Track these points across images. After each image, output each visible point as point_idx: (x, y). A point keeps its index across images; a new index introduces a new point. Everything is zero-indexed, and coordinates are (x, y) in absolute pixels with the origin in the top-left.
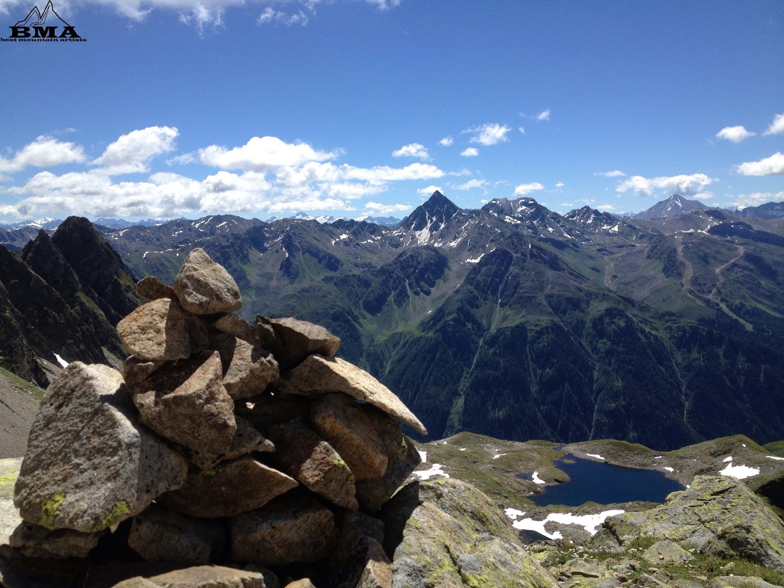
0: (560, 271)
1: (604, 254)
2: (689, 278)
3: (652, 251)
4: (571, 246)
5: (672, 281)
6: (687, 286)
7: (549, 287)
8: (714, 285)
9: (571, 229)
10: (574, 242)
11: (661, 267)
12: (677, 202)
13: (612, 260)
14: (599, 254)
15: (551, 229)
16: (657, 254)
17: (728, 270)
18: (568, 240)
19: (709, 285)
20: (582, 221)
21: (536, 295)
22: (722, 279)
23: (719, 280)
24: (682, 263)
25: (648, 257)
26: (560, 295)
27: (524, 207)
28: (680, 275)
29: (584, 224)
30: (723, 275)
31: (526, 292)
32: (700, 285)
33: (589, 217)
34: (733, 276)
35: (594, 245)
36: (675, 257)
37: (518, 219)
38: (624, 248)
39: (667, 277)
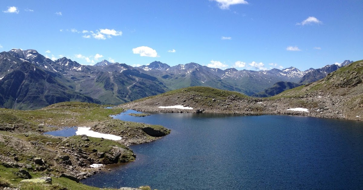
0: (53, 83)
1: (75, 80)
2: (116, 90)
3: (98, 79)
4: (57, 75)
5: (109, 92)
6: (116, 94)
7: (47, 91)
8: (127, 94)
9: (57, 67)
10: (59, 74)
11: (103, 86)
12: (105, 63)
13: (79, 83)
14: (72, 80)
15: (46, 67)
16: (101, 80)
17: (132, 88)
18: (56, 73)
19: (125, 94)
20: (63, 64)
21: (39, 96)
22: (130, 92)
23: (129, 92)
24: (113, 84)
25: (97, 81)
26: (53, 95)
27: (31, 55)
28: (112, 89)
29: (64, 66)
30: (131, 90)
31: (33, 94)
32: (121, 93)
33: (66, 63)
34: (135, 90)
35: (69, 76)
36: (109, 81)
37: (27, 60)
38: (85, 77)
39: (106, 90)
